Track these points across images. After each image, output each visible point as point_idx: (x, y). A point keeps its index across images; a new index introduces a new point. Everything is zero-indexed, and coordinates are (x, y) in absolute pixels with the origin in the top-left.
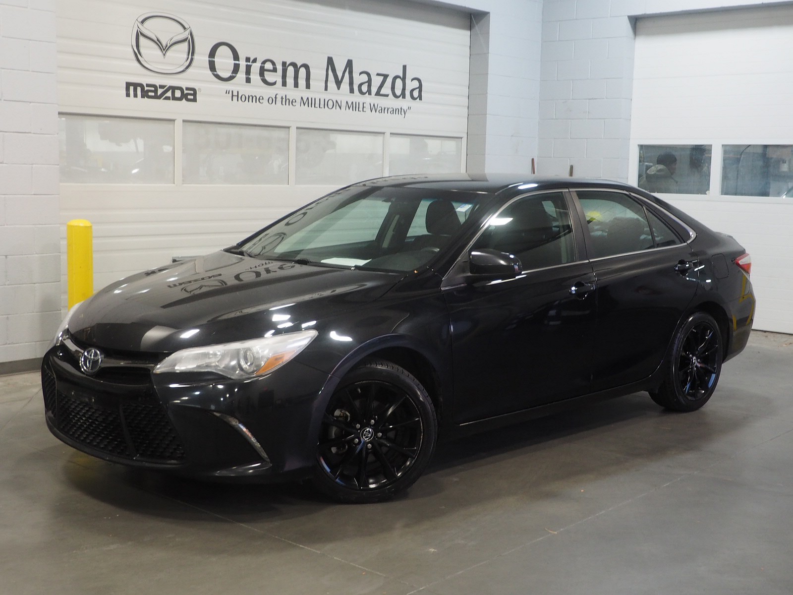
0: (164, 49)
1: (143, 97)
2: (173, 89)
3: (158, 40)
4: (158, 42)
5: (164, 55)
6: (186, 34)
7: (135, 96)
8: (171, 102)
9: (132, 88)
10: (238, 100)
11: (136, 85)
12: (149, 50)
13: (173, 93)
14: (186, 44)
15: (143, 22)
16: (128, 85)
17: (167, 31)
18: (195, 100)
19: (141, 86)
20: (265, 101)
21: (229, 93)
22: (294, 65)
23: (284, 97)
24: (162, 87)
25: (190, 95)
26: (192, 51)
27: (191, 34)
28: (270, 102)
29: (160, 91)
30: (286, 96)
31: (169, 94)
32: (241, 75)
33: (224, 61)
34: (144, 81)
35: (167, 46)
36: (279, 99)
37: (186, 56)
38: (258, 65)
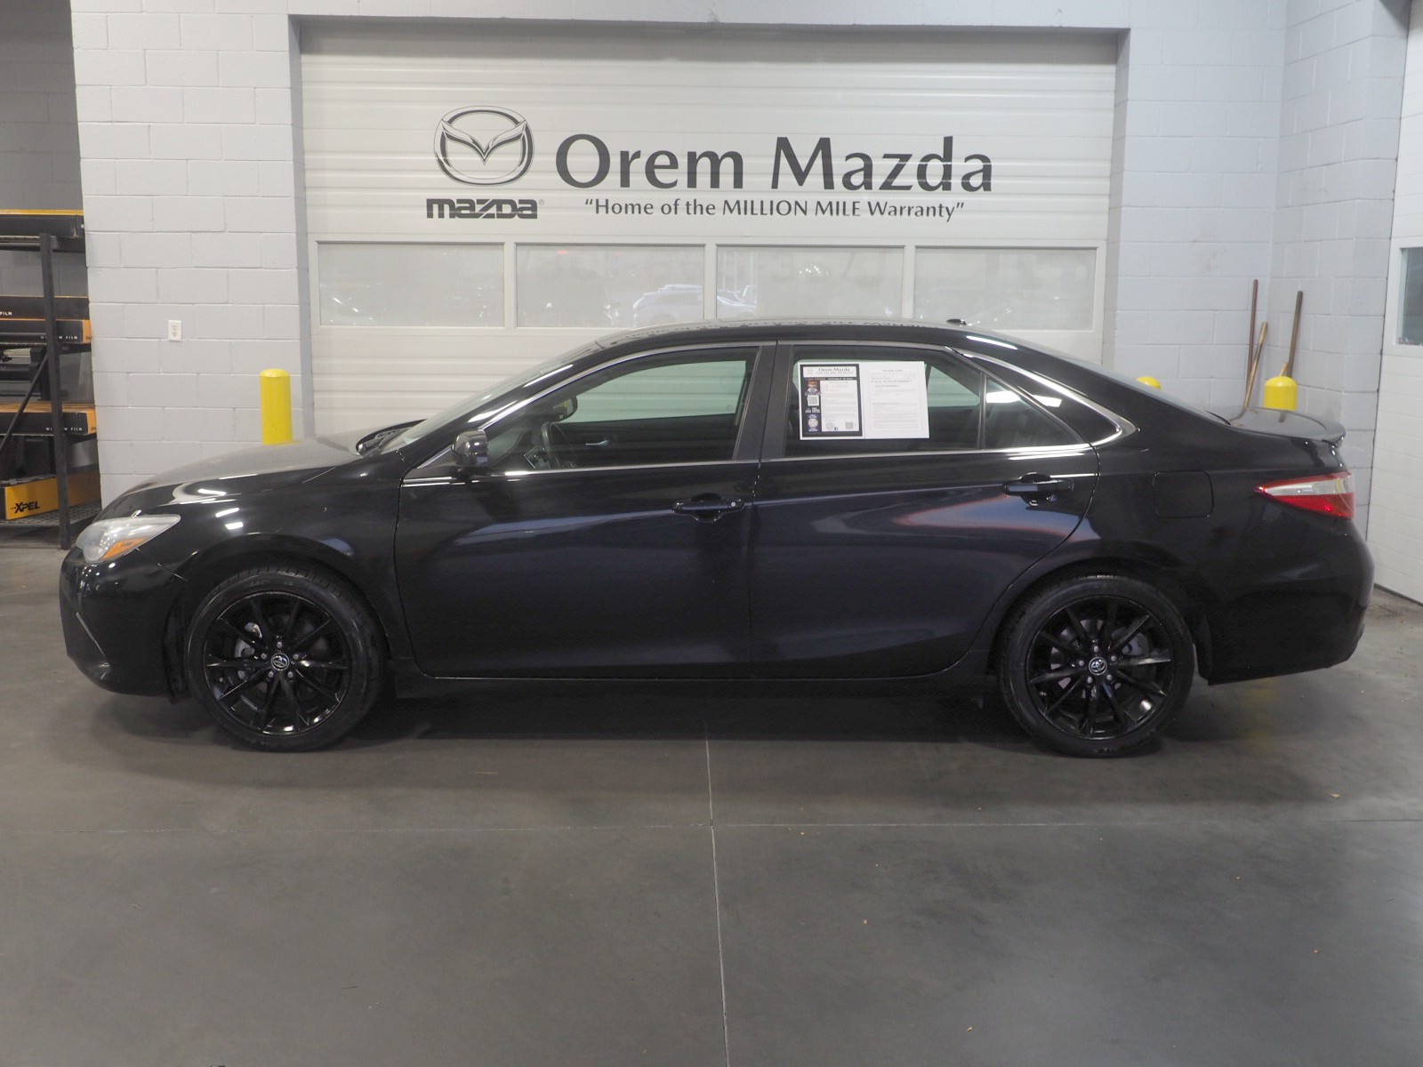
0: (484, 153)
1: (452, 216)
2: (499, 203)
3: (474, 142)
4: (474, 145)
5: (484, 160)
6: (520, 130)
7: (441, 215)
8: (496, 220)
9: (436, 207)
10: (607, 212)
11: (441, 203)
12: (461, 157)
13: (499, 208)
14: (519, 144)
15: (451, 121)
16: (430, 203)
17: (486, 129)
18: (534, 216)
19: (450, 202)
20: (657, 212)
21: (591, 203)
22: (711, 155)
23: (692, 203)
24: (480, 202)
25: (528, 209)
26: (528, 152)
27: (527, 129)
28: (666, 210)
29: (478, 208)
30: (695, 201)
31: (493, 210)
32: (614, 176)
33: (583, 161)
34: (454, 196)
35: (488, 148)
36: (682, 205)
37: (518, 158)
38: (642, 161)
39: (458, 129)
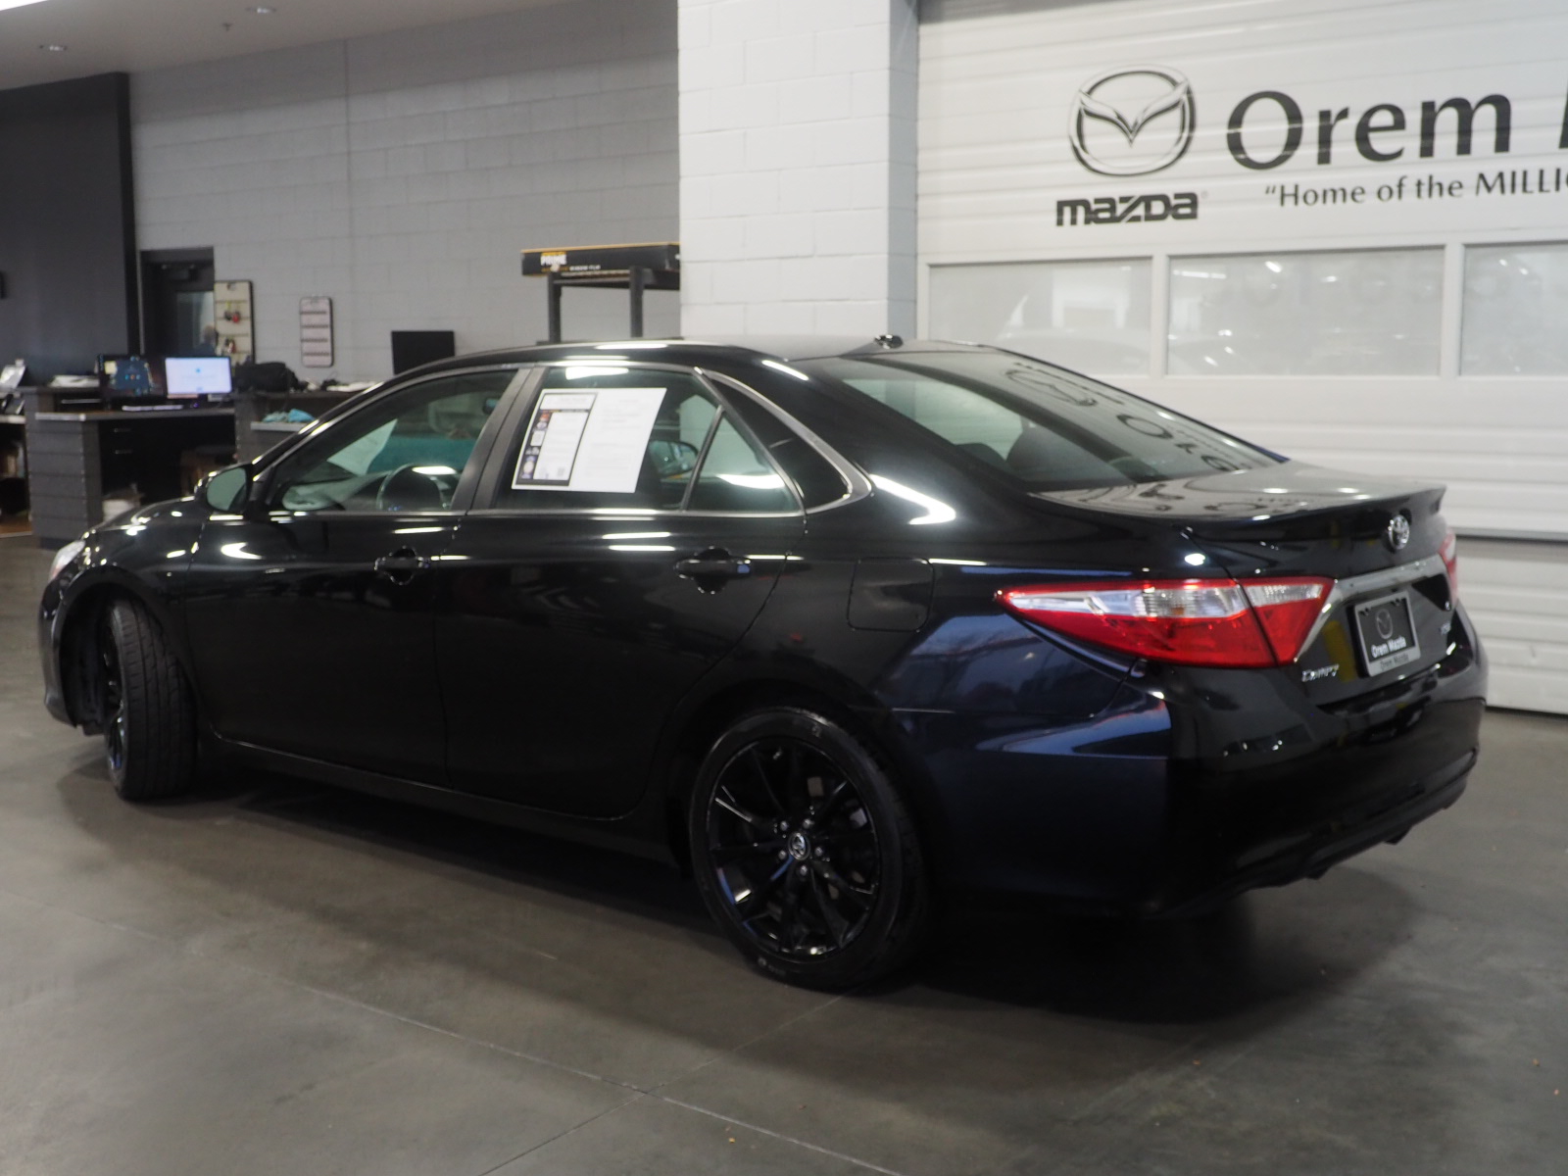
0: (1130, 130)
1: (1087, 221)
2: (1147, 200)
3: (1119, 117)
4: (1119, 122)
5: (1131, 141)
6: (1179, 94)
7: (1074, 222)
8: (1144, 225)
9: (1067, 211)
10: (1296, 203)
11: (1074, 205)
12: (1102, 140)
13: (1148, 208)
14: (1176, 114)
15: (1090, 92)
16: (1061, 205)
18: (1193, 216)
19: (1085, 203)
20: (1370, 199)
21: (1273, 191)
22: (1461, 105)
23: (1425, 181)
24: (1124, 200)
25: (1185, 206)
26: (1190, 123)
27: (1189, 92)
28: (1385, 193)
29: (1121, 208)
30: (1431, 178)
31: (1140, 211)
32: (1309, 149)
33: (1265, 130)
34: (1090, 195)
35: (1136, 124)
36: (1410, 186)
37: (1175, 135)
38: (1353, 121)
39: (1100, 103)
